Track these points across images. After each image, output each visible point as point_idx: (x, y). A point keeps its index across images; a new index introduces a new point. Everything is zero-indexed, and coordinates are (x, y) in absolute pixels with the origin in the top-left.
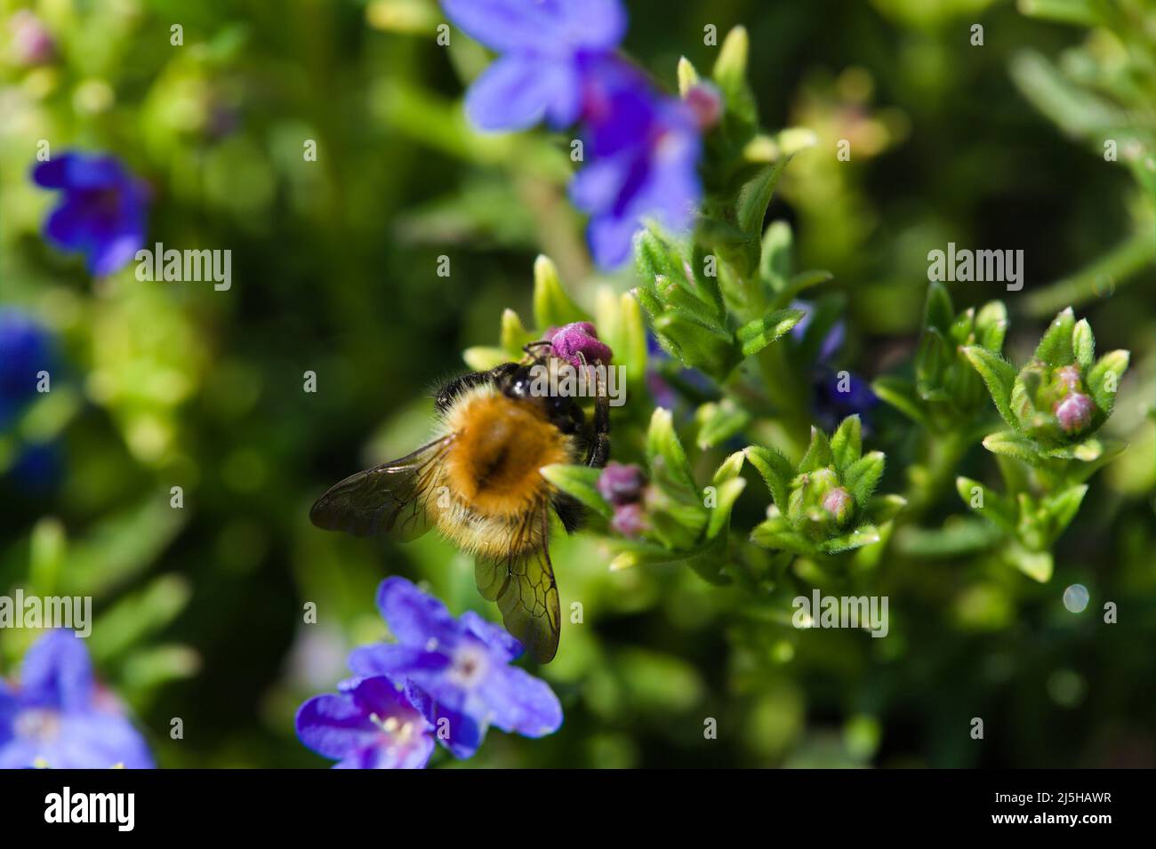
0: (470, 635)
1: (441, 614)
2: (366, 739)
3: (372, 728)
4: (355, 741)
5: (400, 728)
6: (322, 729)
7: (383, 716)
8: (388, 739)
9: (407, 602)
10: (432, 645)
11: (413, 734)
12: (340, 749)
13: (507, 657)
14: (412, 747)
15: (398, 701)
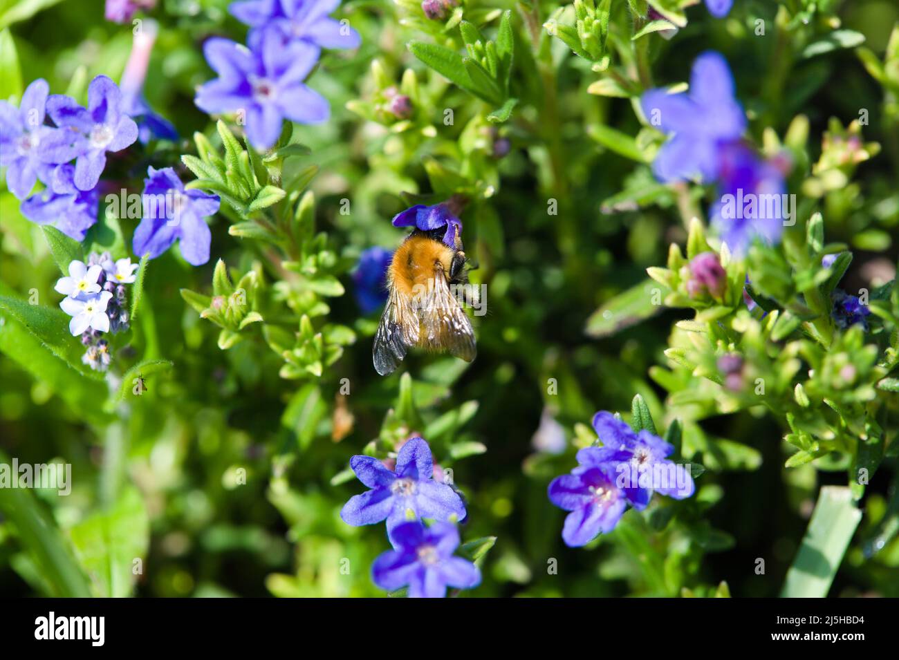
0: (643, 442)
1: (628, 431)
2: (586, 499)
3: (589, 493)
4: (580, 500)
5: (605, 493)
6: (563, 494)
7: (596, 486)
8: (598, 499)
9: (610, 424)
10: (623, 448)
11: (612, 496)
12: (573, 504)
13: (665, 455)
14: (611, 503)
15: (604, 480)
